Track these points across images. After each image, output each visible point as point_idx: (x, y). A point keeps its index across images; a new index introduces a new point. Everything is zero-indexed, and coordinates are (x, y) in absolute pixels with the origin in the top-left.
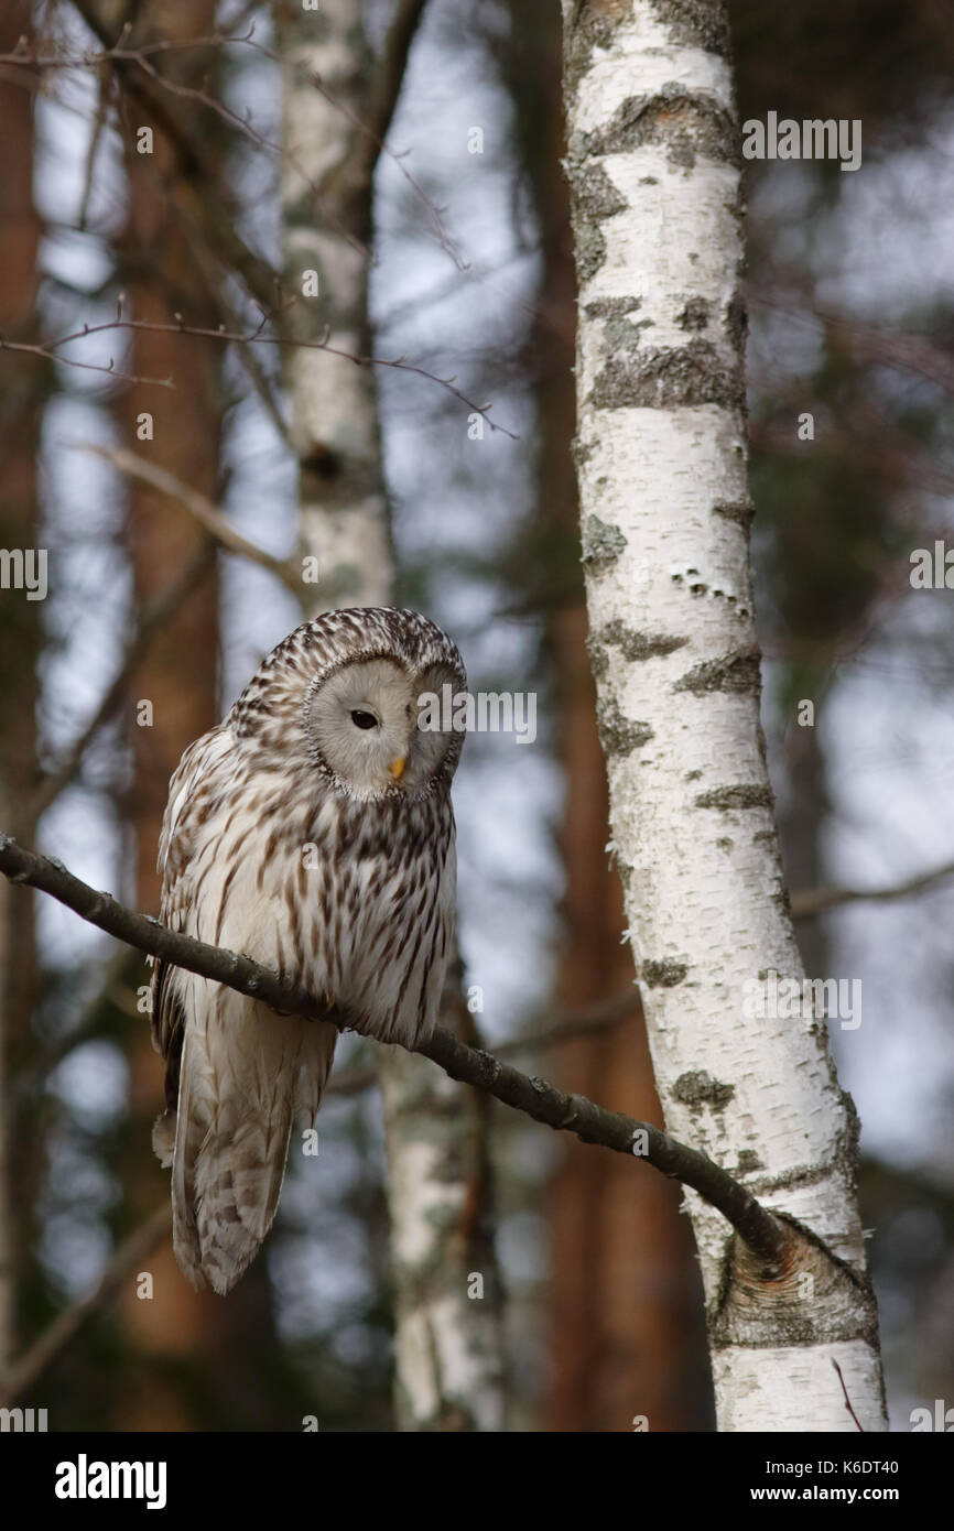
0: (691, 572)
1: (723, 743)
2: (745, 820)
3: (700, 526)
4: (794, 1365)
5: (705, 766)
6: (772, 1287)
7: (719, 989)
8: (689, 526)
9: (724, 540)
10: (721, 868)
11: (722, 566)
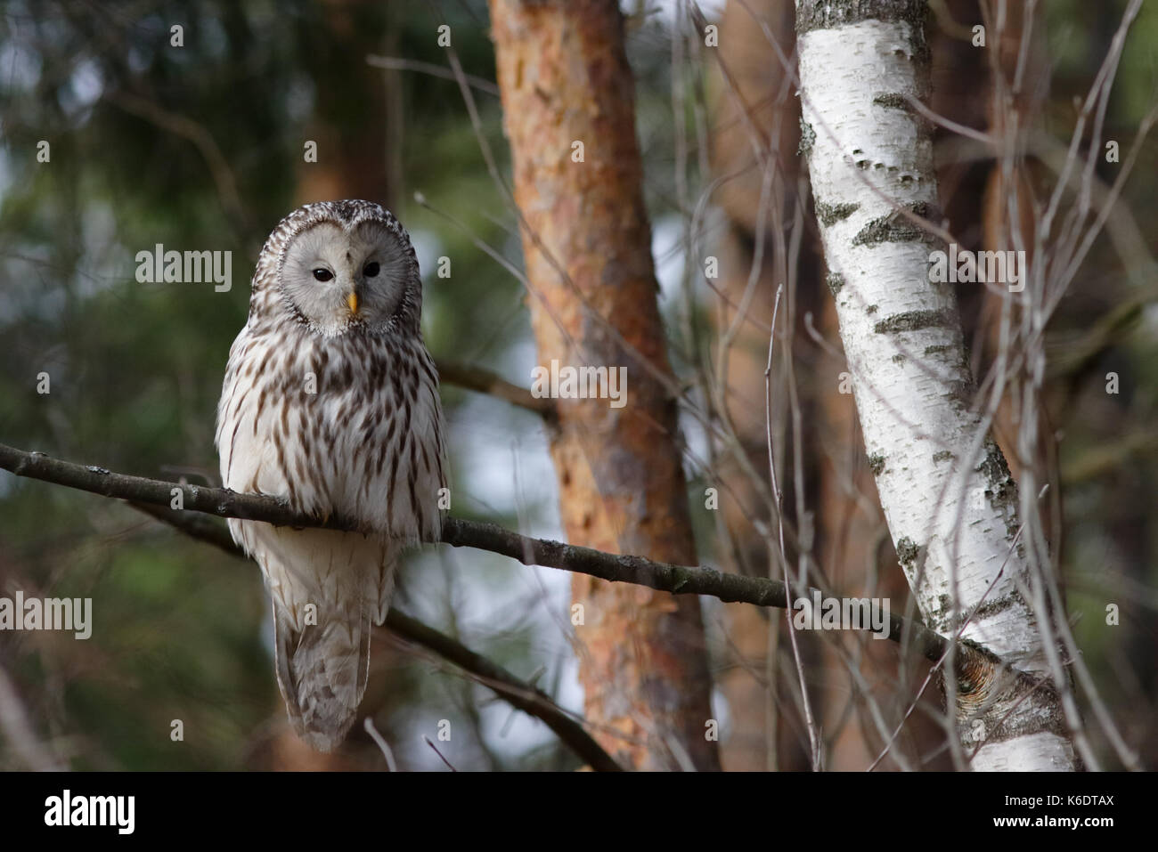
0: (857, 152)
1: (894, 281)
2: (916, 339)
3: (864, 115)
4: (997, 757)
5: (880, 301)
6: (971, 698)
7: (906, 471)
8: (855, 117)
9: (885, 124)
10: (898, 379)
11: (884, 144)
